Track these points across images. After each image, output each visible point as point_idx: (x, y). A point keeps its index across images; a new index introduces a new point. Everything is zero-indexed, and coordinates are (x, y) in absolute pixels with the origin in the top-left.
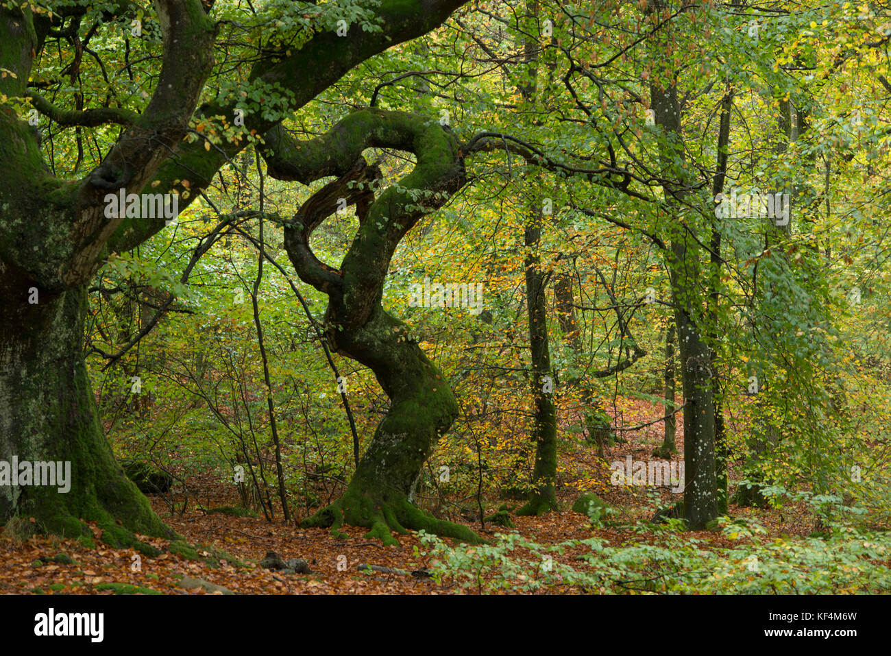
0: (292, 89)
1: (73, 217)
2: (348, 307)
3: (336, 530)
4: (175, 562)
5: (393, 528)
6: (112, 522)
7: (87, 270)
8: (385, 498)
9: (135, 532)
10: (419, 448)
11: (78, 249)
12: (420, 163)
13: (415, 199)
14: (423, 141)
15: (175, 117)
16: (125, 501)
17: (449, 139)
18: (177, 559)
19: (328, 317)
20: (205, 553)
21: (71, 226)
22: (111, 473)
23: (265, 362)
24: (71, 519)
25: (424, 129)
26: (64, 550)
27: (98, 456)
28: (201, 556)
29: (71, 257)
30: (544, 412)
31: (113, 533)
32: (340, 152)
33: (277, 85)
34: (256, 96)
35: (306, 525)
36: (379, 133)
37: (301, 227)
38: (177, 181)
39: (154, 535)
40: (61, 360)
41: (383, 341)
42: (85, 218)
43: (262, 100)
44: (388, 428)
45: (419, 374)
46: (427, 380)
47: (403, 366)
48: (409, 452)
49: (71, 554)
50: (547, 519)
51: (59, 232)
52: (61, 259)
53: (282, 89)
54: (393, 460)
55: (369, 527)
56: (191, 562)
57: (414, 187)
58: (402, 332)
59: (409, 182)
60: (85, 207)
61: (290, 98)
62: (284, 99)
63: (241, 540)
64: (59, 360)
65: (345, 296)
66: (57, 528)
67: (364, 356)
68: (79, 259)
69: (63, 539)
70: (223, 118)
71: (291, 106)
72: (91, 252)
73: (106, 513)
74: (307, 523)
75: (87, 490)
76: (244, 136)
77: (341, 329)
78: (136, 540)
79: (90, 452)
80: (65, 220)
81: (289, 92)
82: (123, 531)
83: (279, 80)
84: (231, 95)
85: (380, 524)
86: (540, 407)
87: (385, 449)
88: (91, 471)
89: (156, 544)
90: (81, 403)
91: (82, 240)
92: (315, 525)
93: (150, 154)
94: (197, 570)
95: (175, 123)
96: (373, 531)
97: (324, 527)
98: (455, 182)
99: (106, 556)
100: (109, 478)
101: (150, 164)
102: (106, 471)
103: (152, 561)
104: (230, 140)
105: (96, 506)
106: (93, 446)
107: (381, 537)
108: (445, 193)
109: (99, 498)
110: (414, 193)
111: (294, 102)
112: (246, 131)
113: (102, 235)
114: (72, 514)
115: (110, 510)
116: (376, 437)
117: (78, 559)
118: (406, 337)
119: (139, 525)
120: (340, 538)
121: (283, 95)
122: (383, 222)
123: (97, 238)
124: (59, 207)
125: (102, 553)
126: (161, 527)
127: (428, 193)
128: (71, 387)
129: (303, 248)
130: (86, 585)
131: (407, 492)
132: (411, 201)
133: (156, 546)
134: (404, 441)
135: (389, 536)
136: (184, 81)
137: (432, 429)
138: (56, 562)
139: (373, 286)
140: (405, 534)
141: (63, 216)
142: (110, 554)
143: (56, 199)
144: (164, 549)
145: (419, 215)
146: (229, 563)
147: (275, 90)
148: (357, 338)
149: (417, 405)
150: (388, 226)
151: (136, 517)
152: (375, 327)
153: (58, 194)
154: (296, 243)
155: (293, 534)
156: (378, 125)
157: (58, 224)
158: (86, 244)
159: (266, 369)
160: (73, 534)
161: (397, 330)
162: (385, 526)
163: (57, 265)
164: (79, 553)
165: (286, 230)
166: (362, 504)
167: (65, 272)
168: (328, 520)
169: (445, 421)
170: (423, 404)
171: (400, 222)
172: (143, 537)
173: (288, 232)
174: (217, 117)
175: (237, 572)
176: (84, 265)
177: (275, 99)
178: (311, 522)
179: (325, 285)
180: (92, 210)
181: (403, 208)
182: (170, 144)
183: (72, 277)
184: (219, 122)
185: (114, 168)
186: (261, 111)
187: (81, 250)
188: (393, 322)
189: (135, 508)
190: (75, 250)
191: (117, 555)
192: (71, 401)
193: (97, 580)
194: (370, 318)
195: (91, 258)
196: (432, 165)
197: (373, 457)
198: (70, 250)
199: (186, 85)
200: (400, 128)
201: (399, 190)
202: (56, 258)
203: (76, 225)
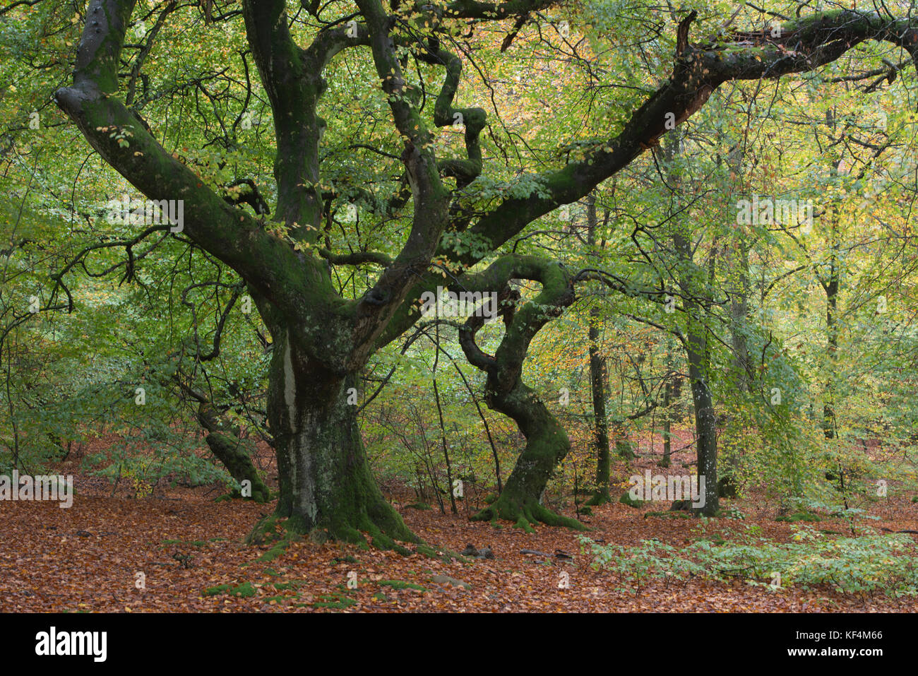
0: (491, 238)
1: (354, 324)
2: (501, 381)
3: (494, 522)
4: (421, 560)
5: (531, 521)
6: (378, 532)
7: (362, 360)
8: (525, 502)
9: (393, 538)
10: (546, 471)
11: (356, 346)
12: (545, 288)
13: (545, 311)
14: (547, 274)
15: (423, 255)
16: (386, 517)
17: (564, 273)
18: (422, 557)
19: (487, 387)
20: (441, 553)
21: (352, 330)
22: (376, 498)
23: (441, 414)
24: (351, 530)
25: (548, 267)
26: (348, 551)
27: (368, 487)
28: (438, 555)
29: (352, 351)
30: (601, 442)
31: (379, 538)
32: (494, 282)
33: (480, 235)
34: (467, 242)
35: (475, 519)
36: (519, 270)
37: (471, 329)
38: (416, 300)
39: (406, 541)
40: (342, 422)
41: (522, 402)
42: (362, 325)
43: (471, 244)
44: (525, 458)
45: (545, 423)
46: (550, 426)
47: (535, 418)
48: (540, 473)
49: (353, 555)
50: (605, 507)
51: (344, 334)
52: (346, 353)
53: (484, 238)
54: (530, 478)
55: (515, 521)
56: (432, 559)
57: (542, 303)
58: (535, 396)
59: (539, 300)
60: (361, 318)
61: (489, 243)
62: (485, 244)
63: (437, 530)
64: (342, 421)
65: (499, 373)
66: (343, 536)
67: (509, 411)
68: (358, 353)
69: (347, 544)
70: (446, 257)
71: (490, 249)
72: (365, 348)
73: (374, 526)
74: (475, 518)
75: (361, 510)
76: (460, 268)
77: (496, 394)
78: (394, 544)
79: (363, 484)
80: (348, 327)
81: (488, 240)
82: (386, 538)
83: (481, 231)
84: (451, 241)
85: (522, 519)
86: (600, 439)
87: (525, 471)
88: (363, 497)
89: (408, 547)
90: (356, 451)
91: (360, 340)
92: (480, 519)
93: (406, 281)
94: (438, 566)
95: (423, 259)
96: (518, 524)
97: (486, 520)
98: (568, 300)
99: (376, 556)
100: (376, 501)
101: (406, 287)
102: (374, 497)
103: (406, 559)
104: (451, 270)
105: (368, 521)
106: (364, 480)
107: (523, 527)
108: (563, 307)
109: (369, 515)
110: (544, 307)
111: (491, 246)
112: (461, 265)
113: (372, 337)
114: (352, 526)
115: (376, 523)
116: (518, 463)
117: (359, 558)
118: (538, 399)
119: (396, 533)
120: (498, 528)
121: (484, 241)
122: (522, 326)
123: (369, 338)
124: (345, 318)
125: (373, 554)
126: (411, 535)
127: (552, 307)
128: (350, 440)
129: (471, 343)
130: (372, 581)
131: (539, 498)
132: (542, 312)
133: (409, 548)
134: (536, 465)
135: (529, 526)
136: (428, 230)
137: (554, 458)
138: (346, 561)
139: (516, 367)
140: (538, 525)
141: (347, 324)
142: (379, 554)
143: (342, 313)
144: (414, 551)
145: (545, 321)
146: (457, 560)
147: (479, 238)
148: (506, 400)
149: (544, 443)
150: (526, 328)
151: (394, 528)
152: (517, 393)
153: (344, 309)
154: (466, 340)
155: (467, 525)
156: (518, 264)
157: (343, 329)
158: (362, 343)
159: (441, 419)
160: (354, 541)
161: (531, 395)
162: (526, 520)
163: (343, 358)
164: (359, 553)
165: (461, 331)
166: (510, 506)
167: (348, 362)
168: (488, 516)
169: (562, 453)
170: (548, 442)
171: (533, 326)
172: (399, 542)
173: (462, 333)
174: (442, 256)
175: (464, 566)
176: (360, 357)
177: (479, 244)
178: (478, 517)
179: (486, 367)
180: (366, 319)
181: (536, 317)
182: (419, 273)
183: (353, 366)
184: (443, 260)
185: (381, 291)
186: (470, 252)
187: (358, 347)
188: (530, 390)
189: (393, 522)
190: (355, 347)
191: (383, 555)
192: (350, 450)
193: (379, 578)
194: (513, 388)
195: (365, 353)
196: (554, 290)
197: (517, 476)
198: (352, 347)
199: (430, 233)
200: (532, 267)
201: (534, 306)
202: (342, 353)
203: (355, 330)
